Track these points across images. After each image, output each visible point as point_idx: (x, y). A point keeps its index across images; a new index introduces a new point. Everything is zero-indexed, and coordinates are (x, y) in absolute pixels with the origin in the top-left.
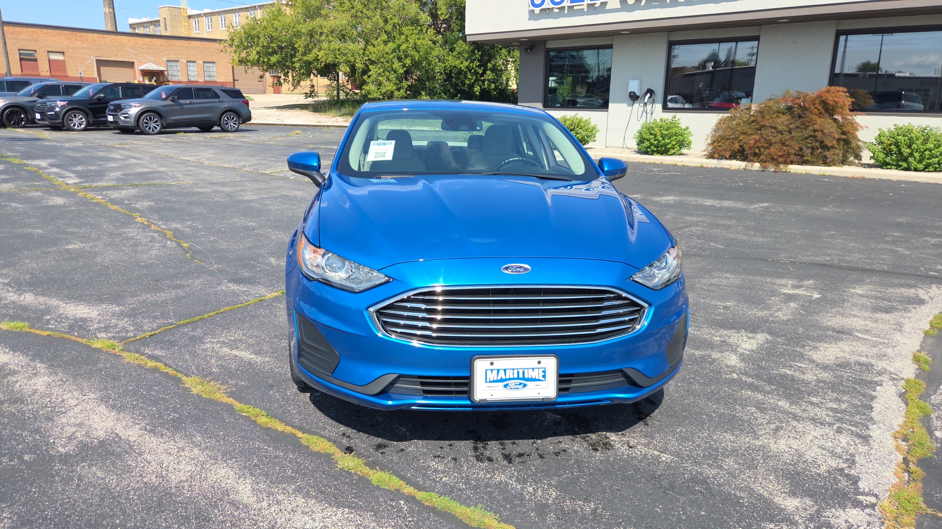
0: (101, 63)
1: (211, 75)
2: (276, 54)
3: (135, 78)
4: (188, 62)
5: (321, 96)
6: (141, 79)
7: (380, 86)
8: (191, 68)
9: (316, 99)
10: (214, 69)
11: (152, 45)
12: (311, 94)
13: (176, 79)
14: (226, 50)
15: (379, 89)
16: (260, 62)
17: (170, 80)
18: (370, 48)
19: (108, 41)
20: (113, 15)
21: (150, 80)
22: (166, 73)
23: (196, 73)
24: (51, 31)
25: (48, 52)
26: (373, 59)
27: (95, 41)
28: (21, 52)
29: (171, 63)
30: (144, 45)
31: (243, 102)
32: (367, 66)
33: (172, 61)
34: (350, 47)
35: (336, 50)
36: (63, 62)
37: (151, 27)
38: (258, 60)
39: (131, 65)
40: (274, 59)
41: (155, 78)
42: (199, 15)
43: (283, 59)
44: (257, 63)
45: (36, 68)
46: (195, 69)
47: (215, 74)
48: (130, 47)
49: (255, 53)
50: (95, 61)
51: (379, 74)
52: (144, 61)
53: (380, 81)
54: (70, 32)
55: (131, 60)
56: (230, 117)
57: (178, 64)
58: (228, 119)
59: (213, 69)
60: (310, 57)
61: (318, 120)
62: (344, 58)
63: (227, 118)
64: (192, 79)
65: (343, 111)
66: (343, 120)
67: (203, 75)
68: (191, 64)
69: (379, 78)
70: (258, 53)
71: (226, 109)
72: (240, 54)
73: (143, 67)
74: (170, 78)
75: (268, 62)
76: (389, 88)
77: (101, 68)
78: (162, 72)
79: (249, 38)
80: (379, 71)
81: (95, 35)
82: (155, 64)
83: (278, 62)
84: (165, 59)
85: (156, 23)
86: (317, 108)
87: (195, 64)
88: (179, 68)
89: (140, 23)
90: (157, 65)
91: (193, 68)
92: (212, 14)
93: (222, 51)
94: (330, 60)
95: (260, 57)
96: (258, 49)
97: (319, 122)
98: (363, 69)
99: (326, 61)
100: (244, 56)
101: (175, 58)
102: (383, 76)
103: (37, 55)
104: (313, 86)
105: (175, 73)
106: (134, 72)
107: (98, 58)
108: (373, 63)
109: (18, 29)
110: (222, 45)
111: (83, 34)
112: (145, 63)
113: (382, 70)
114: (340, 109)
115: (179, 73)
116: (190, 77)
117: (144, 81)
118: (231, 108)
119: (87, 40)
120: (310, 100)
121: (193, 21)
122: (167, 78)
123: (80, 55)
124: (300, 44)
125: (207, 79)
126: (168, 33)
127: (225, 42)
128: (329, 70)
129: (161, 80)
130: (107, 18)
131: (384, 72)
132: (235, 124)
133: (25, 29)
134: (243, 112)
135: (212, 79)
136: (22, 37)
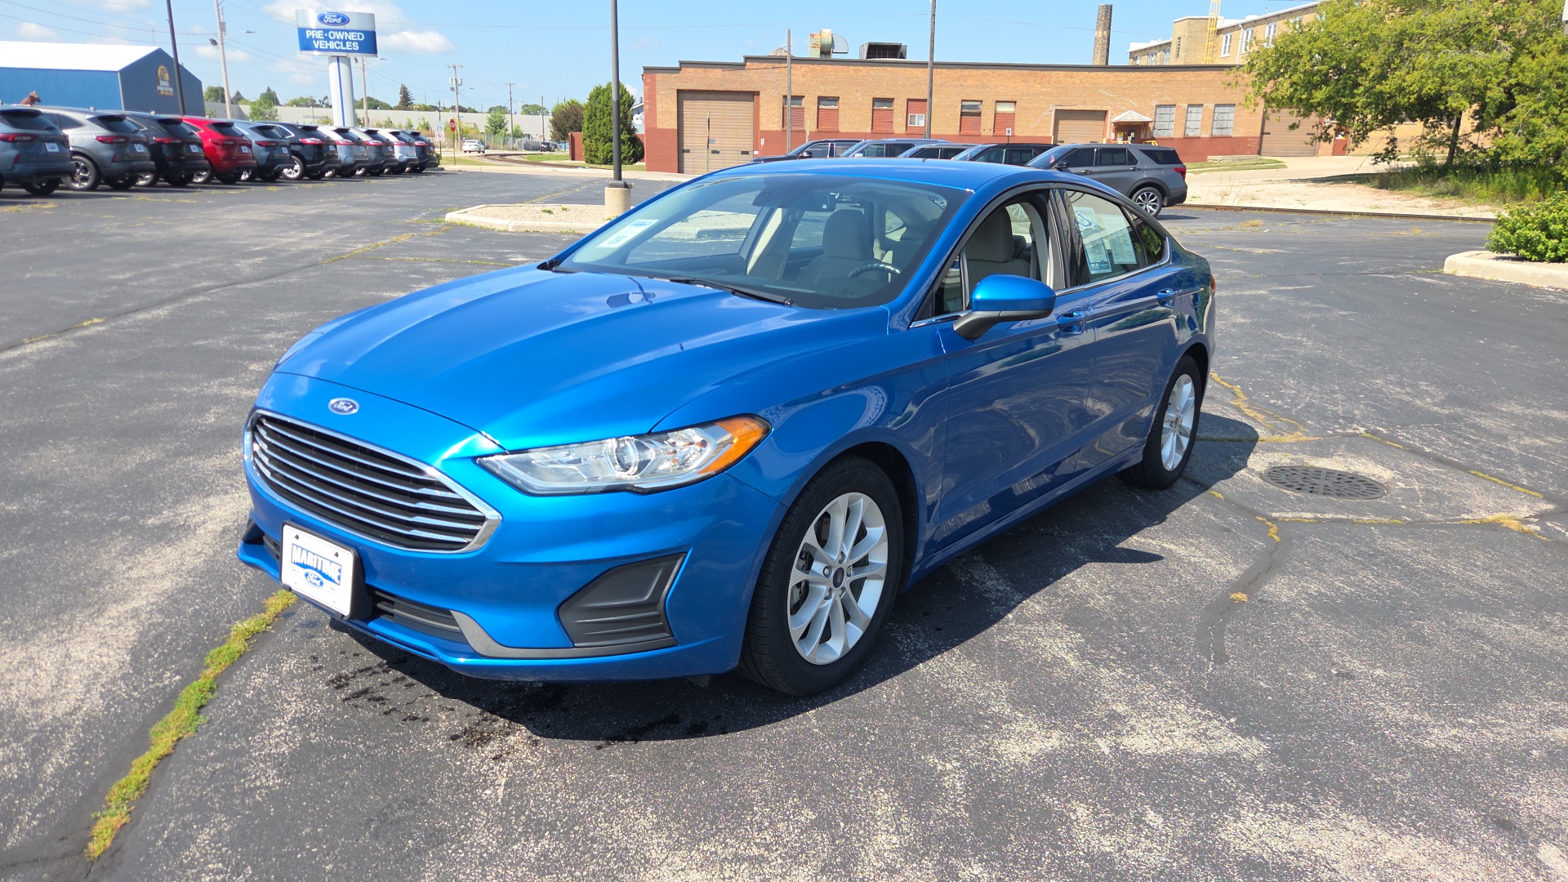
0: (1062, 115)
1: (1224, 126)
2: (1327, 86)
3: (1104, 136)
4: (1190, 106)
5: (1404, 160)
6: (1113, 136)
7: (1534, 136)
8: (1192, 117)
9: (1393, 163)
10: (1232, 116)
11: (1139, 83)
12: (1390, 154)
13: (1165, 135)
14: (1237, 82)
15: (1528, 142)
16: (1294, 100)
17: (1155, 136)
18: (1525, 60)
19: (1077, 81)
20: (1106, 41)
21: (1125, 138)
22: (1151, 125)
23: (1198, 125)
24: (1005, 72)
25: (997, 102)
26: (1527, 82)
27: (1060, 82)
28: (964, 103)
29: (1162, 110)
30: (1127, 83)
31: (1176, 170)
32: (1510, 96)
33: (1165, 106)
34: (1477, 60)
35: (1444, 67)
36: (1013, 115)
37: (1159, 54)
38: (1291, 98)
39: (1102, 115)
40: (1319, 95)
41: (1133, 134)
42: (1234, 28)
43: (1338, 91)
44: (1289, 102)
45: (978, 125)
46: (1200, 116)
47: (1231, 124)
48: (1106, 88)
49: (1287, 84)
50: (1053, 113)
51: (1535, 112)
52: (1122, 108)
53: (1534, 126)
54: (1030, 72)
55: (1104, 109)
56: (1148, 194)
57: (1174, 110)
58: (1144, 199)
59: (1230, 115)
60: (1386, 87)
61: (1376, 203)
62: (1461, 82)
63: (1143, 196)
64: (1191, 134)
65: (1441, 185)
66: (1430, 203)
67: (1210, 127)
68: (1194, 109)
69: (1534, 120)
70: (1292, 84)
71: (1142, 182)
72: (1260, 87)
73: (1117, 119)
74: (1156, 134)
75: (1308, 99)
76: (1554, 140)
77: (1061, 122)
78: (1146, 124)
79: (1283, 59)
80: (1535, 106)
81: (1062, 74)
82: (1138, 112)
83: (1329, 98)
84: (1154, 103)
85: (1165, 47)
86: (1386, 182)
87: (1200, 109)
88: (1173, 117)
89: (1145, 49)
90: (1141, 113)
91: (1196, 116)
92: (1255, 23)
93: (1229, 84)
94: (1430, 88)
95: (1296, 90)
96: (1295, 78)
97: (1377, 207)
98: (1501, 102)
99: (1421, 89)
100: (1269, 91)
101: (1168, 100)
102: (1542, 116)
103: (983, 108)
104: (1393, 140)
105: (1166, 126)
106: (1105, 126)
107: (1059, 108)
108: (1524, 89)
109: (966, 72)
110: (1232, 75)
111: (1046, 73)
112: (1123, 111)
113: (1542, 104)
114: (1434, 181)
115: (1172, 125)
116: (1188, 131)
117: (1115, 139)
118: (1151, 181)
119: (1049, 82)
120: (1382, 167)
121: (1223, 37)
122: (1152, 133)
123: (1035, 105)
124: (1373, 60)
125: (1216, 133)
126: (1180, 62)
127: (1238, 69)
128: (1428, 107)
129: (1142, 137)
130: (1098, 46)
131: (1546, 107)
132: (1154, 207)
133: (974, 72)
134: (1172, 187)
135: (1224, 133)
136: (970, 82)
